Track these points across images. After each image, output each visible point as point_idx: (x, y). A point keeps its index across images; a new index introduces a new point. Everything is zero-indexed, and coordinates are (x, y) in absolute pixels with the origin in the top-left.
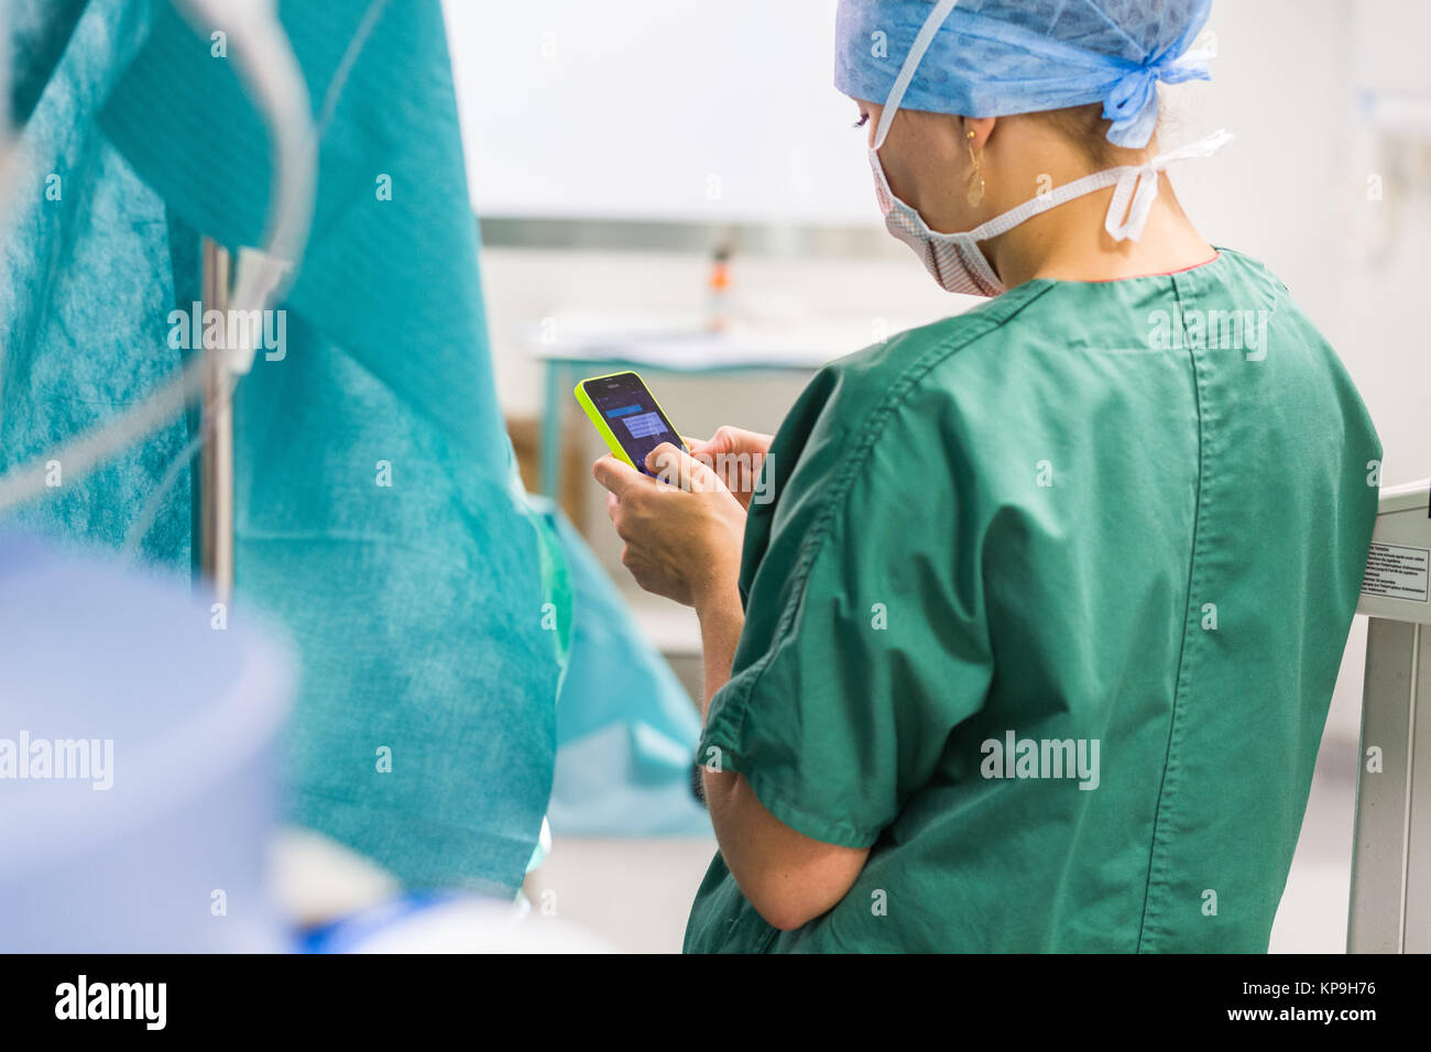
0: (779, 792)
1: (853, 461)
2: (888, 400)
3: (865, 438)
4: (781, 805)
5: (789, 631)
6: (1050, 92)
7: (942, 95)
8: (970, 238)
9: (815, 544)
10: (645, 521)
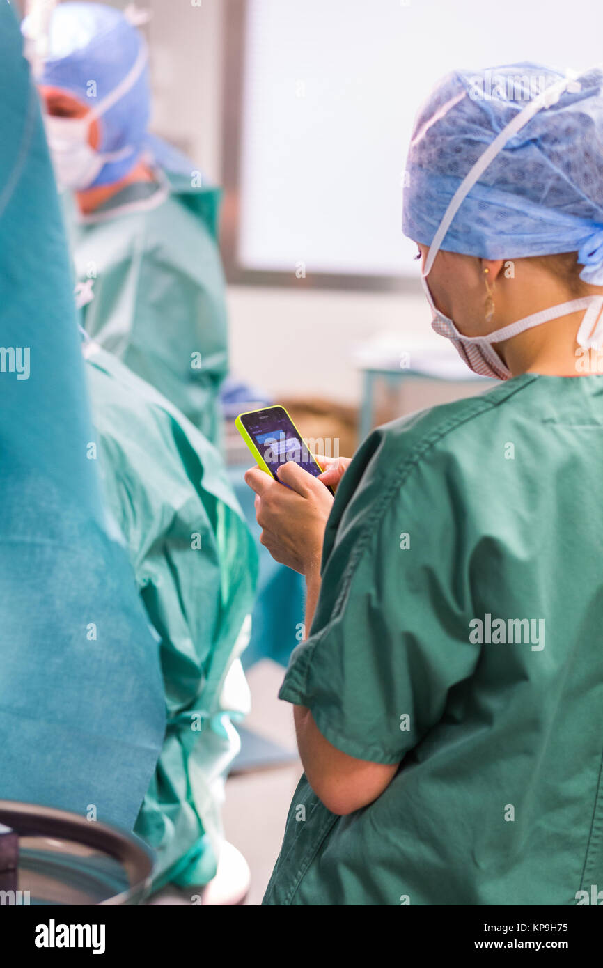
0: (329, 723)
1: (386, 498)
2: (411, 456)
3: (394, 482)
4: (331, 732)
5: (338, 613)
6: (542, 243)
7: (468, 243)
8: (487, 340)
9: (358, 554)
10: (275, 516)
